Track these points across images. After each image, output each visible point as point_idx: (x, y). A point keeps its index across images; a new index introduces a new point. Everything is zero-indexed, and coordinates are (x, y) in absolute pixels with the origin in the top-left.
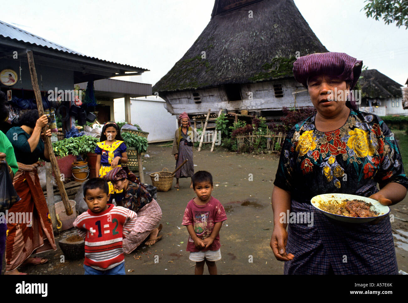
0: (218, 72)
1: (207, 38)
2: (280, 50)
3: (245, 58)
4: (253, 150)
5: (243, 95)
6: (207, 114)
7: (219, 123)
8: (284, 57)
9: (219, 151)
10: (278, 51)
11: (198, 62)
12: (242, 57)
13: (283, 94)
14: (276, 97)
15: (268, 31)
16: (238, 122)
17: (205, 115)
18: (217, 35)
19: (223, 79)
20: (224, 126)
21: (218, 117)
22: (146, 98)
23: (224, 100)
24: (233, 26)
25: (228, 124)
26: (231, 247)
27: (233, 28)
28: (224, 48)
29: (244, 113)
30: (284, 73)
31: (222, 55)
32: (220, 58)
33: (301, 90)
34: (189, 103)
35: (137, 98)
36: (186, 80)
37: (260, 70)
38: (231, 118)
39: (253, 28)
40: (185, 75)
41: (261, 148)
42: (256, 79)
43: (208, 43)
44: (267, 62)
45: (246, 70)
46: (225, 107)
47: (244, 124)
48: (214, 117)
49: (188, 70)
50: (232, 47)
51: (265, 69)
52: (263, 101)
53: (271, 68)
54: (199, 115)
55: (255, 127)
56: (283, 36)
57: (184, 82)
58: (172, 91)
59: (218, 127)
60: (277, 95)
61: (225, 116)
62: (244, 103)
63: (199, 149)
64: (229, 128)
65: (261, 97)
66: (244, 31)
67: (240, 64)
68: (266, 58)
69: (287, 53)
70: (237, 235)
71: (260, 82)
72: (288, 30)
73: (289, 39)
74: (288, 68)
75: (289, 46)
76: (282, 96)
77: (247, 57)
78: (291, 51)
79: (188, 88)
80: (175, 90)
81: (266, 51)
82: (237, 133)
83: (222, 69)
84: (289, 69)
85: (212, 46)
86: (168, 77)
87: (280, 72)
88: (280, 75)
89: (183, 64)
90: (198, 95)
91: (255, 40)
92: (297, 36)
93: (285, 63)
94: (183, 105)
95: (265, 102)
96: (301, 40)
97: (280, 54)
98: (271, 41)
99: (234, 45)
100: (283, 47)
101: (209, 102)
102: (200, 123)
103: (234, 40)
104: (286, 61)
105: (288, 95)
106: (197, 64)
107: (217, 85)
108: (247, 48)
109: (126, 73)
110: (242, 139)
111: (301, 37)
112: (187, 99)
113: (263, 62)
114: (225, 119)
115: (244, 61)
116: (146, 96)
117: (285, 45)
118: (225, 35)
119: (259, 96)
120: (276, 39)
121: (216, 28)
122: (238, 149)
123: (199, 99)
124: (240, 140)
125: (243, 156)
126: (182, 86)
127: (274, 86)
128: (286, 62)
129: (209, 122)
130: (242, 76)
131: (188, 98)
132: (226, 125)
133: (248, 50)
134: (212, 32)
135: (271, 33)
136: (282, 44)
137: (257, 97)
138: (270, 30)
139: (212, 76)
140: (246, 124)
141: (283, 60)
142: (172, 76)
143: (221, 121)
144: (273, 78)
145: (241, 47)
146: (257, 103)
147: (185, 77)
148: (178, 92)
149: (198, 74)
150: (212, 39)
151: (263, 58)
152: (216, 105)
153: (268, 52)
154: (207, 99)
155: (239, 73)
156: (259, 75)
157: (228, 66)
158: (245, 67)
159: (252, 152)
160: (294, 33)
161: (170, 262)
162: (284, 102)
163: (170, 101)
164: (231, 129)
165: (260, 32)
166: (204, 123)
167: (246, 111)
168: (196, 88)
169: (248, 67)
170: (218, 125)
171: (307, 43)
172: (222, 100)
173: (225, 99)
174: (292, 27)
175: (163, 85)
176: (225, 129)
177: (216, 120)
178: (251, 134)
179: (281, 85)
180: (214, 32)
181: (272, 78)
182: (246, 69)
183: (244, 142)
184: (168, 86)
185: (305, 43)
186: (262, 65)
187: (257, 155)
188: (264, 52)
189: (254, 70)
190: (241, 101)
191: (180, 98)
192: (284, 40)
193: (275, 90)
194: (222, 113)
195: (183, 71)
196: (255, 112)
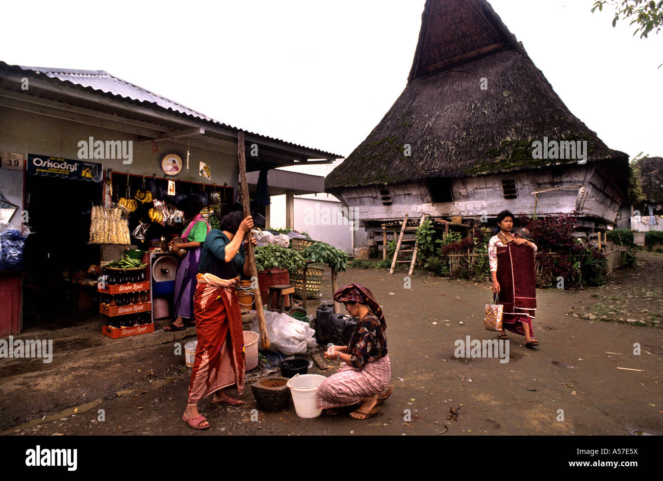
0: (419, 161)
1: (402, 112)
2: (513, 130)
3: (459, 140)
4: (474, 274)
5: (454, 194)
6: (402, 221)
7: (421, 234)
8: (519, 139)
9: (421, 274)
10: (510, 130)
11: (388, 146)
12: (455, 139)
13: (517, 194)
14: (506, 198)
15: (494, 101)
16: (449, 233)
17: (401, 223)
18: (417, 106)
19: (426, 171)
20: (429, 239)
21: (420, 225)
22: (316, 196)
23: (425, 201)
24: (440, 94)
25: (434, 237)
26: (486, 411)
27: (440, 97)
28: (427, 126)
29: (457, 221)
30: (520, 163)
31: (425, 137)
32: (421, 140)
33: (545, 188)
34: (374, 204)
35: (303, 196)
36: (371, 172)
37: (483, 157)
38: (439, 228)
39: (471, 96)
40: (370, 165)
41: (485, 272)
42: (477, 172)
43: (404, 119)
44: (493, 146)
45: (460, 158)
46: (427, 211)
47: (458, 236)
48: (413, 226)
49: (373, 157)
50: (439, 124)
51: (490, 158)
52: (485, 204)
53: (499, 156)
54: (390, 222)
55: (476, 242)
56: (517, 108)
57: (369, 174)
58: (351, 186)
59: (420, 240)
60: (507, 195)
61: (430, 225)
62: (456, 206)
63: (391, 271)
64: (436, 241)
65: (482, 198)
66: (456, 101)
67: (452, 149)
68: (491, 140)
69: (524, 133)
70: (489, 394)
71: (483, 175)
72: (525, 99)
73: (527, 113)
74: (526, 156)
75: (527, 123)
76: (515, 197)
77: (463, 139)
78: (530, 131)
79: (375, 182)
80: (356, 185)
81: (492, 130)
82: (449, 250)
83: (424, 157)
84: (528, 157)
85: (410, 123)
86: (344, 167)
87: (514, 161)
88: (514, 166)
89: (366, 149)
90: (387, 193)
91: (474, 114)
92: (540, 109)
93: (520, 148)
94: (366, 207)
95: (488, 206)
96: (546, 114)
97: (513, 134)
98: (498, 116)
99: (442, 121)
100: (518, 124)
101: (404, 204)
102: (392, 233)
103: (443, 114)
104: (524, 146)
105: (525, 196)
106: (387, 148)
107: (418, 180)
108: (462, 126)
109: (309, 160)
110: (457, 259)
111: (546, 110)
112: (371, 199)
113: (487, 147)
114: (430, 229)
115: (457, 145)
116: (316, 193)
117: (521, 122)
118: (428, 108)
119: (479, 196)
120: (506, 113)
121: (415, 97)
122: (451, 273)
123: (389, 198)
124: (454, 259)
125: (459, 283)
126: (367, 180)
127: (503, 182)
128: (522, 146)
129: (406, 233)
130: (455, 167)
131: (373, 198)
132: (432, 238)
133: (464, 129)
134: (410, 103)
135: (498, 105)
136: (517, 120)
137: (476, 197)
138: (497, 100)
139: (410, 166)
140: (460, 237)
141: (518, 143)
142: (352, 165)
143: (425, 231)
144: (504, 171)
145: (452, 125)
146: (476, 206)
147: (371, 168)
148: (359, 188)
149: (389, 163)
150: (409, 113)
151: (487, 141)
152: (414, 209)
153: (494, 132)
154: (400, 199)
155: (450, 162)
156: (482, 166)
157: (434, 152)
158: (460, 154)
159: (472, 278)
160: (534, 103)
161: (405, 425)
162: (517, 206)
163: (346, 200)
164: (440, 244)
165: (482, 103)
166: (398, 234)
167: (459, 218)
168: (386, 184)
169: (465, 154)
170: (420, 238)
171: (557, 118)
172: (423, 201)
173: (427, 200)
174: (532, 95)
175: (337, 178)
176: (430, 244)
177: (416, 230)
178: (471, 252)
179: (513, 181)
180: (412, 104)
181: (500, 170)
182: (461, 156)
183: (460, 263)
184: (345, 179)
185: (552, 117)
186: (486, 151)
187: (480, 282)
188: (487, 133)
189: (473, 158)
190: (451, 203)
191: (361, 198)
192: (520, 115)
193: (504, 187)
194: (425, 219)
195: (367, 158)
196: (472, 219)
